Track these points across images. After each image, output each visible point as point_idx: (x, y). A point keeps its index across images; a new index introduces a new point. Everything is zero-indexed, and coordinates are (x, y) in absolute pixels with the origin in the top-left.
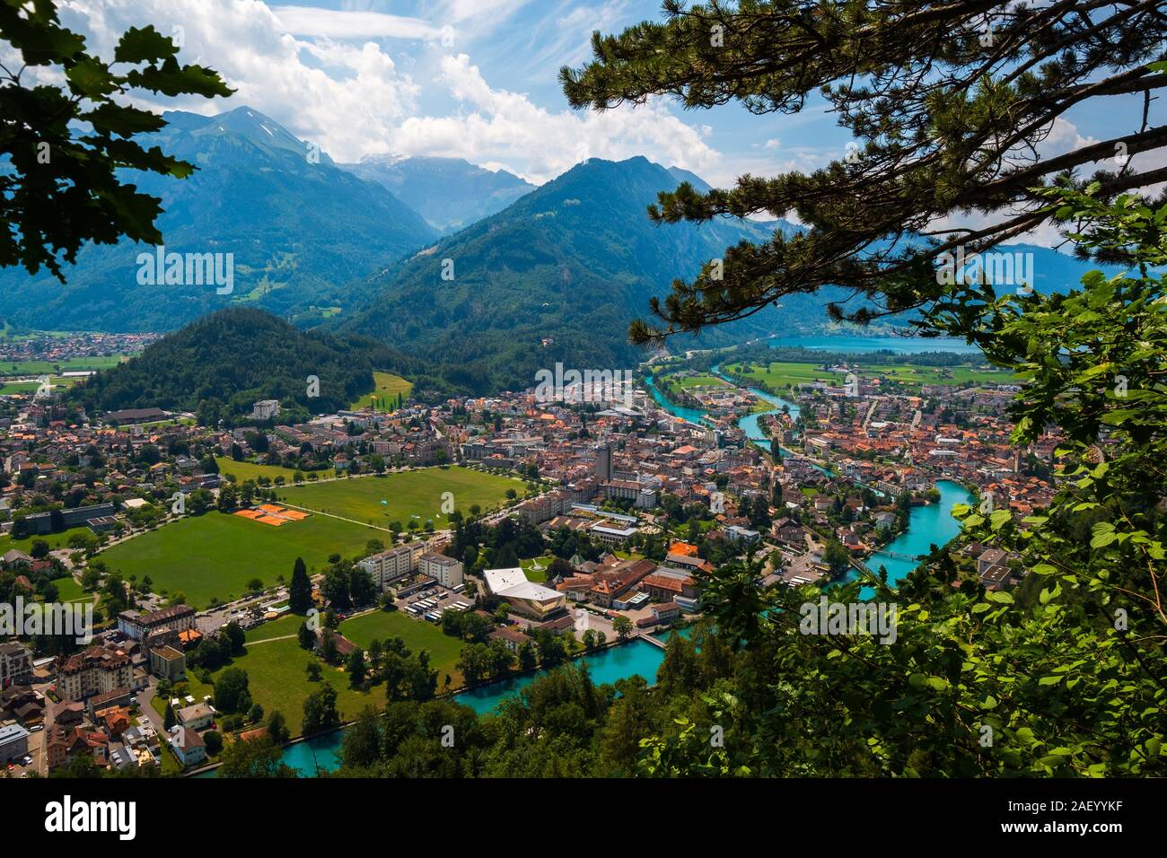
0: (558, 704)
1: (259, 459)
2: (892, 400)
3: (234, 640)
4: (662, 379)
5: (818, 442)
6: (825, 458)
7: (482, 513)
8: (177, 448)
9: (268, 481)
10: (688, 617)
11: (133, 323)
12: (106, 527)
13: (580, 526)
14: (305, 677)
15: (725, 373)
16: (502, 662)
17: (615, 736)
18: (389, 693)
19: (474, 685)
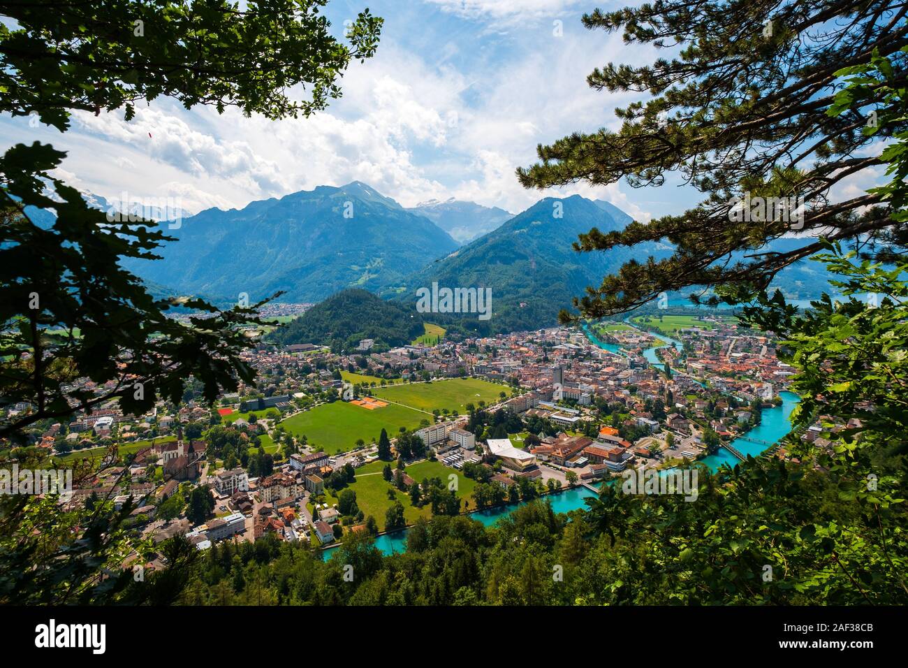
0: (532, 524)
1: (362, 372)
2: (745, 339)
3: (348, 474)
4: (593, 327)
5: (695, 365)
6: (701, 376)
7: (486, 405)
8: (321, 366)
9: (367, 384)
10: (613, 474)
11: (299, 298)
12: (285, 408)
13: (544, 415)
14: (387, 497)
15: (633, 322)
16: (498, 496)
17: (568, 547)
18: (433, 510)
19: (482, 509)
